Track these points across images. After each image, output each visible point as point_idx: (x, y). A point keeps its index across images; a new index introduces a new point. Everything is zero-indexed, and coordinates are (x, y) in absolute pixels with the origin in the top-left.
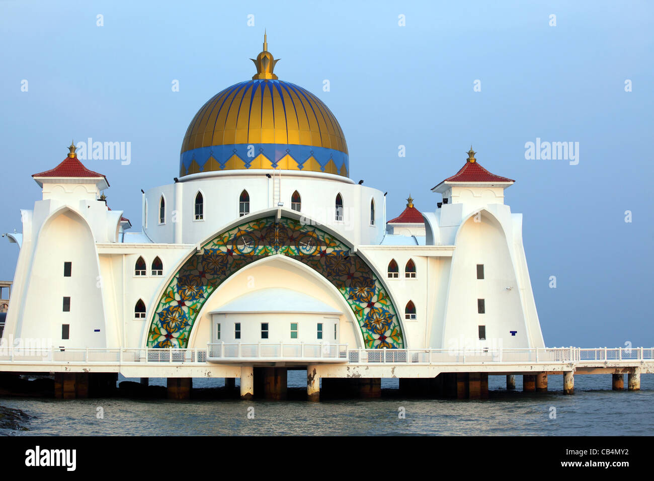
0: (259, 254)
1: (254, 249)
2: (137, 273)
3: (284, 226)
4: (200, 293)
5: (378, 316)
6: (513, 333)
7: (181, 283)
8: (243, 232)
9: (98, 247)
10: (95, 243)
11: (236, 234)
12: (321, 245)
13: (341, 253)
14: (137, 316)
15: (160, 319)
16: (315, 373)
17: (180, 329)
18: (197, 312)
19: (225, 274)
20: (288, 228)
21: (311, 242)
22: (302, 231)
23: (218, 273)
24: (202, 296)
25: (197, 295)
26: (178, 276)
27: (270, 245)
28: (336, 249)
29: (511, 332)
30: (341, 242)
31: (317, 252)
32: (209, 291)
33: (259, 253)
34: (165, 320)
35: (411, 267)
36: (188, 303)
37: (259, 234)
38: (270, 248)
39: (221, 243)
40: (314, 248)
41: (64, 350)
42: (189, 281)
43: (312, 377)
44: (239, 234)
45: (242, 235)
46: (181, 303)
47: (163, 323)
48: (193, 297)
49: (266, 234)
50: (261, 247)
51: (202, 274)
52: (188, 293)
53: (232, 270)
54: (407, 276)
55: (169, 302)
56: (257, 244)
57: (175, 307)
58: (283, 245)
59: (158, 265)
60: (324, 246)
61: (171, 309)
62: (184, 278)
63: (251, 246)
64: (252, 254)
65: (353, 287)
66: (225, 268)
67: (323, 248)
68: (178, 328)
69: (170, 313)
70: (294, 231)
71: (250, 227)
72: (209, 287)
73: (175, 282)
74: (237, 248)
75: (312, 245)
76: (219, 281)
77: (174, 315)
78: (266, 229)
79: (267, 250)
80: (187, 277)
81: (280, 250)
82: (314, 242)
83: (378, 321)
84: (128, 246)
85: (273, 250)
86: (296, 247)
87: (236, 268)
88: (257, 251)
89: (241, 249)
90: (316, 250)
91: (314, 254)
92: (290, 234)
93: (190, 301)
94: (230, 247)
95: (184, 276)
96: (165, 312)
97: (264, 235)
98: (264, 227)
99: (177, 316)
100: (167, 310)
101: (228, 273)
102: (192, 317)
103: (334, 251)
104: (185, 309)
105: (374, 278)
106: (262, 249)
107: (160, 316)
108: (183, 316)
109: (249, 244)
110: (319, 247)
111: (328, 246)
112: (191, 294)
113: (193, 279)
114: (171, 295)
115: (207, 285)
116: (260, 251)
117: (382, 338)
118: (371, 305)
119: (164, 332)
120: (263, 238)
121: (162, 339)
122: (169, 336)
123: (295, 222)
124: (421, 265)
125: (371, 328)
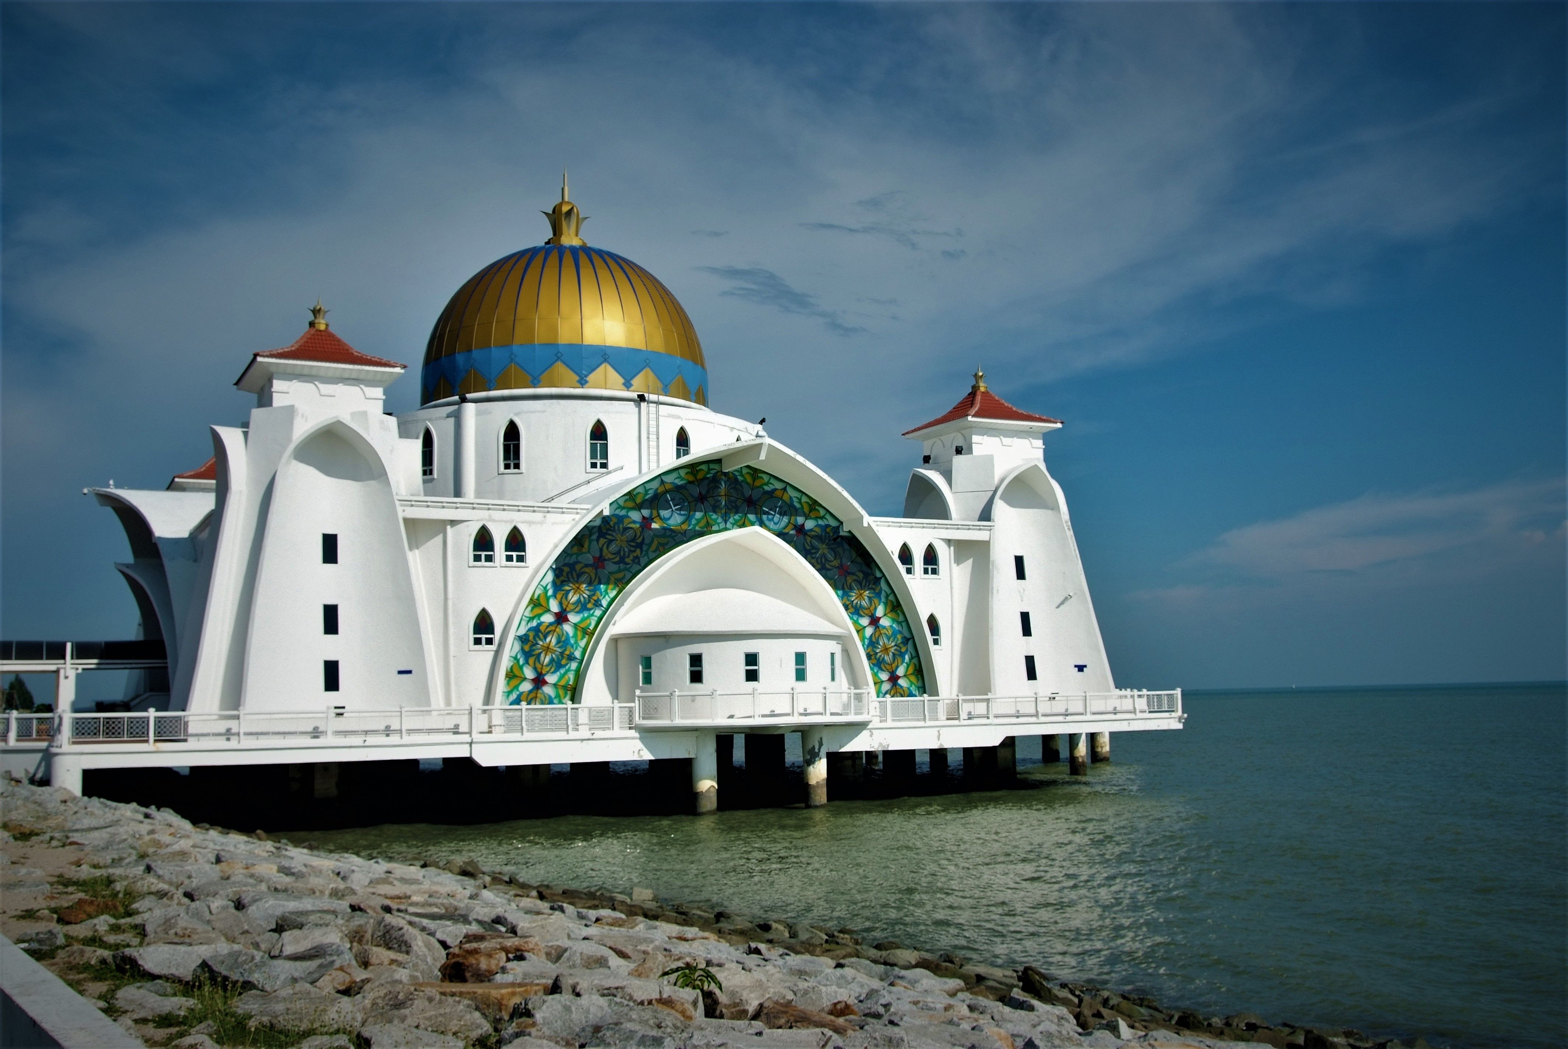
0: (697, 528)
1: (688, 519)
2: (477, 558)
3: (737, 479)
4: (595, 598)
5: (886, 641)
6: (1081, 668)
7: (562, 578)
8: (668, 487)
9: (402, 505)
10: (396, 497)
11: (657, 489)
12: (796, 515)
13: (828, 530)
14: (478, 642)
15: (522, 649)
16: (821, 744)
17: (559, 666)
18: (588, 633)
19: (639, 563)
20: (742, 481)
21: (780, 507)
22: (766, 488)
23: (627, 560)
24: (598, 604)
25: (589, 601)
26: (554, 567)
27: (715, 512)
28: (820, 522)
29: (1076, 666)
30: (828, 511)
31: (790, 526)
32: (613, 594)
33: (695, 525)
34: (531, 650)
35: (931, 557)
36: (573, 618)
37: (695, 491)
38: (714, 516)
39: (631, 504)
40: (785, 519)
41: (342, 714)
42: (575, 576)
43: (817, 750)
44: (661, 490)
45: (667, 492)
46: (561, 618)
47: (527, 655)
48: (582, 607)
49: (708, 491)
50: (698, 515)
51: (599, 562)
52: (573, 598)
53: (652, 555)
54: (926, 571)
55: (539, 616)
56: (692, 509)
57: (551, 624)
58: (736, 513)
59: (516, 542)
60: (800, 516)
61: (542, 628)
62: (566, 569)
63: (682, 512)
64: (684, 527)
65: (847, 590)
66: (638, 551)
67: (800, 520)
68: (557, 665)
69: (541, 635)
70: (753, 488)
71: (680, 477)
72: (611, 586)
73: (550, 577)
74: (659, 515)
75: (782, 514)
76: (629, 576)
77: (548, 640)
78: (706, 482)
79: (710, 521)
80: (572, 566)
81: (731, 520)
82: (785, 508)
83: (886, 650)
84: (458, 505)
85: (720, 520)
86: (757, 517)
87: (658, 552)
88: (694, 522)
89: (667, 516)
90: (789, 522)
91: (786, 531)
92: (747, 494)
93: (578, 612)
94: (646, 513)
95: (565, 565)
96: (531, 634)
97: (704, 493)
98: (705, 478)
99: (554, 641)
100: (536, 630)
101: (643, 561)
102: (583, 643)
103: (818, 526)
104: (567, 628)
105: (878, 575)
106: (702, 518)
107: (522, 642)
108: (563, 641)
109: (680, 509)
110: (793, 518)
111: (807, 517)
112: (579, 601)
113: (584, 570)
114: (543, 602)
115: (607, 583)
116: (699, 521)
117: (894, 679)
118: (875, 621)
119: (529, 673)
120: (702, 499)
121: (526, 687)
122: (539, 682)
123: (755, 472)
124: (944, 554)
125: (876, 662)
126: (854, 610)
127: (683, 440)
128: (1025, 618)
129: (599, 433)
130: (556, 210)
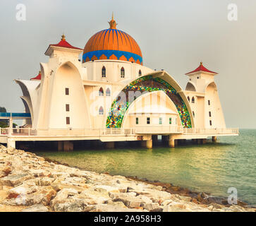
3: (155, 80)
5: (184, 116)
9: (83, 82)
10: (82, 80)
11: (139, 81)
12: (167, 89)
13: (174, 92)
17: (118, 120)
18: (124, 112)
20: (157, 80)
22: (161, 82)
27: (151, 87)
35: (193, 99)
37: (146, 82)
39: (133, 84)
40: (165, 90)
45: (141, 82)
47: (111, 117)
54: (192, 102)
55: (113, 108)
56: (146, 86)
58: (155, 88)
59: (108, 92)
63: (144, 87)
64: (144, 90)
70: (159, 82)
71: (143, 79)
74: (139, 87)
75: (164, 88)
83: (184, 118)
84: (96, 82)
86: (159, 89)
88: (146, 89)
89: (141, 87)
94: (136, 86)
98: (149, 79)
100: (113, 111)
105: (183, 102)
106: (148, 88)
111: (169, 89)
114: (114, 105)
117: (186, 124)
118: (182, 112)
119: (111, 121)
120: (148, 84)
121: (111, 124)
122: (113, 123)
123: (159, 79)
124: (196, 99)
125: (183, 121)
126: (179, 110)
127: (140, 72)
128: (210, 113)
129: (123, 70)
130: (111, 22)
